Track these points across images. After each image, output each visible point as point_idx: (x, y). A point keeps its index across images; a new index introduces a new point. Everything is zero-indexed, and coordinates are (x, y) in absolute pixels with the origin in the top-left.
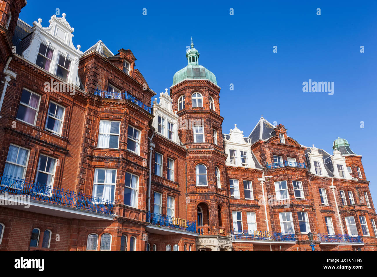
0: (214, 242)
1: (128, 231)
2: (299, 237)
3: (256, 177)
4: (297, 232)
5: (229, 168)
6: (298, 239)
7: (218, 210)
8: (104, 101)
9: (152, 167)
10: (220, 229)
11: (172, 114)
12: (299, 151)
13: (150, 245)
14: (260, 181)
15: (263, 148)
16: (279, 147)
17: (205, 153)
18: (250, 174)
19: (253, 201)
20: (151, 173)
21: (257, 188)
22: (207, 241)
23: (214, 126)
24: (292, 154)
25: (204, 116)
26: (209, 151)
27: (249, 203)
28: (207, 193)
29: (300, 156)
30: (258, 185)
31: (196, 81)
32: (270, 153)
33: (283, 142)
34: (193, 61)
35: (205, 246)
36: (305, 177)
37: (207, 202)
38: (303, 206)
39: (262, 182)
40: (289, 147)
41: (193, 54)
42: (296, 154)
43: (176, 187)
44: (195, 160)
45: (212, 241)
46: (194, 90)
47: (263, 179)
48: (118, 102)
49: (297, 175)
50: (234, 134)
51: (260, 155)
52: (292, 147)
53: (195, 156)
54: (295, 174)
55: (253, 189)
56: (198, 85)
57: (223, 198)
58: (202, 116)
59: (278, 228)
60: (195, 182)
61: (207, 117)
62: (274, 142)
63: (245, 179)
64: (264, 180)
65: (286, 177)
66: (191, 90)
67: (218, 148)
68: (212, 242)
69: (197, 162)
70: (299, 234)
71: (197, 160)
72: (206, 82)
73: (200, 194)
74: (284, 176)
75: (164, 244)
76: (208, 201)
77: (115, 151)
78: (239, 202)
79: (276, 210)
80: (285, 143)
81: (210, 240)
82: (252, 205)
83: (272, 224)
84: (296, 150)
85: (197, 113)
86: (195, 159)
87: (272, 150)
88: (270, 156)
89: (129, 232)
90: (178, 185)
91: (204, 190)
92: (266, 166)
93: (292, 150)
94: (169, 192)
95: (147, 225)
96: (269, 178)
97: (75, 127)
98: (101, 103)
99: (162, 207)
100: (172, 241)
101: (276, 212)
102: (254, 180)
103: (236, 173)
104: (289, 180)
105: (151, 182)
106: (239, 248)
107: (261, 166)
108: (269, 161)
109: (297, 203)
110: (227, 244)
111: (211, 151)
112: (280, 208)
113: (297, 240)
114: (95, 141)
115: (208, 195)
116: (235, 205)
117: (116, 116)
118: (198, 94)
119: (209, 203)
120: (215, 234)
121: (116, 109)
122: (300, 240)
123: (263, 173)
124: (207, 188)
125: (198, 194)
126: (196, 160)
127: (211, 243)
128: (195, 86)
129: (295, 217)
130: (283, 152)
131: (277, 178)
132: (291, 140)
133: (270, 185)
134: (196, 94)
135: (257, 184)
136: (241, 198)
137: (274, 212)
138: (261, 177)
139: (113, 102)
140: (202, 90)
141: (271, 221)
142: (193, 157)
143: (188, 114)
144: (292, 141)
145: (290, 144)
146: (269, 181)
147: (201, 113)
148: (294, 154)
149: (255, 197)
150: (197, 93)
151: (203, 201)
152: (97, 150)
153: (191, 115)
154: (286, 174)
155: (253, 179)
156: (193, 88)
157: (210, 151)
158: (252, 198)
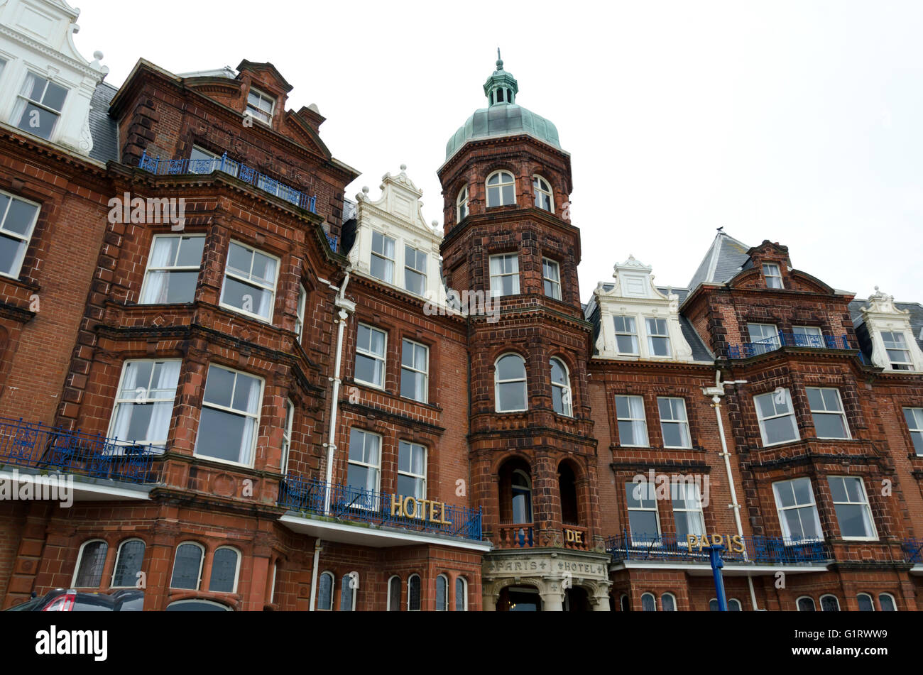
0: (543, 568)
1: (206, 529)
2: (838, 552)
3: (698, 387)
4: (830, 537)
5: (612, 364)
6: (833, 556)
7: (559, 475)
8: (160, 183)
9: (346, 363)
10: (568, 531)
11: (416, 225)
12: (831, 307)
13: (333, 578)
14: (712, 396)
15: (716, 305)
16: (765, 300)
17: (517, 323)
18: (677, 379)
19: (688, 451)
20: (340, 378)
21: (701, 416)
22: (523, 567)
23: (548, 250)
24: (807, 315)
25: (515, 226)
26: (528, 316)
27: (677, 459)
28: (525, 430)
29: (835, 321)
30: (705, 406)
31: (494, 140)
32: (738, 318)
33: (777, 284)
34: (498, 101)
35: (519, 581)
36: (846, 375)
37: (525, 454)
38: (846, 458)
39: (717, 400)
40: (797, 296)
41: (499, 84)
42: (820, 314)
43: (433, 418)
44: (492, 344)
45: (538, 564)
46: (491, 165)
47: (718, 390)
48: (198, 182)
49: (820, 370)
50: (625, 275)
51: (708, 326)
52: (807, 297)
53: (491, 334)
54: (814, 369)
55: (689, 419)
56: (500, 150)
57: (576, 442)
58: (510, 227)
59: (772, 527)
60: (493, 402)
61: (524, 229)
62: (748, 286)
63: (662, 393)
64: (722, 392)
65: (786, 380)
66: (484, 166)
67: (559, 308)
68: (539, 569)
69: (497, 349)
70: (836, 542)
71: (497, 344)
72: (521, 138)
73: (504, 434)
74: (779, 375)
75: (383, 573)
76: (527, 452)
77: (180, 311)
78: (647, 457)
79: (761, 476)
80: (783, 288)
81: (531, 561)
82: (685, 462)
83: (751, 515)
84: (819, 305)
85: (498, 221)
86: (492, 342)
87: (743, 309)
88: (737, 326)
89: (207, 533)
90: (440, 410)
91: (516, 424)
92: (725, 354)
93: (807, 304)
94: (404, 428)
95: (281, 516)
96: (736, 384)
97: (70, 254)
98: (152, 189)
99: (380, 470)
100: (402, 565)
101: (761, 482)
102: (692, 394)
103: (636, 378)
104: (795, 386)
105: (340, 403)
106: (640, 585)
107: (713, 355)
108: (733, 339)
109: (826, 450)
110: (589, 573)
111: (534, 315)
112: (773, 467)
113: (830, 561)
114: (129, 289)
115: (526, 436)
116: (632, 465)
117: (194, 220)
118: (503, 174)
119: (530, 458)
120: (548, 545)
121: (196, 201)
122: (840, 561)
123: (718, 373)
124: (525, 415)
125: (498, 435)
126: (494, 344)
127: (536, 571)
128: (492, 155)
129: (819, 492)
130: (777, 311)
131: (758, 383)
132: (800, 278)
133: (740, 406)
134: (497, 175)
135: (700, 405)
136: (652, 444)
137: (755, 482)
138: (714, 385)
139: (185, 182)
140: (513, 162)
141: (748, 506)
142: (485, 336)
143: (476, 227)
144: (805, 279)
145: (800, 289)
146: (737, 395)
147: (511, 219)
148: (812, 315)
149: (695, 443)
150: (500, 172)
151: (514, 453)
152: (132, 312)
153: (482, 229)
154: (785, 369)
155: (688, 393)
156: (488, 160)
157: (531, 314)
158: (686, 444)
